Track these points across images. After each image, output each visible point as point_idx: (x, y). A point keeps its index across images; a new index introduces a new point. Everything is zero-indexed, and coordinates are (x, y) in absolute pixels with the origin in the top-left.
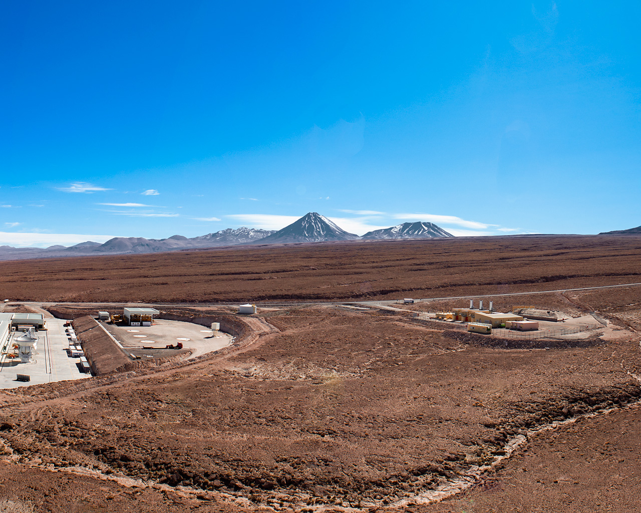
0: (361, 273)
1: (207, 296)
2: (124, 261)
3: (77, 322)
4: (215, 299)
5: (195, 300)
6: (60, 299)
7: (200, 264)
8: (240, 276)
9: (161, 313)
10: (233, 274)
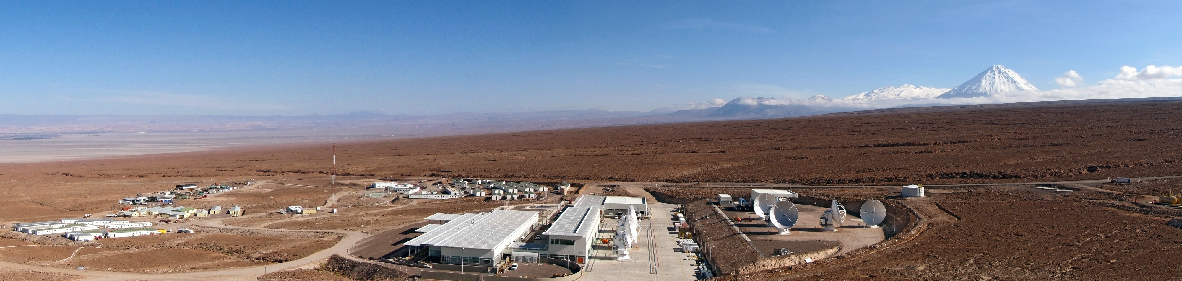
0: (1061, 144)
1: (859, 174)
2: (751, 128)
3: (689, 207)
4: (869, 178)
5: (843, 180)
6: (667, 178)
7: (850, 133)
8: (903, 148)
9: (799, 196)
10: (893, 145)
